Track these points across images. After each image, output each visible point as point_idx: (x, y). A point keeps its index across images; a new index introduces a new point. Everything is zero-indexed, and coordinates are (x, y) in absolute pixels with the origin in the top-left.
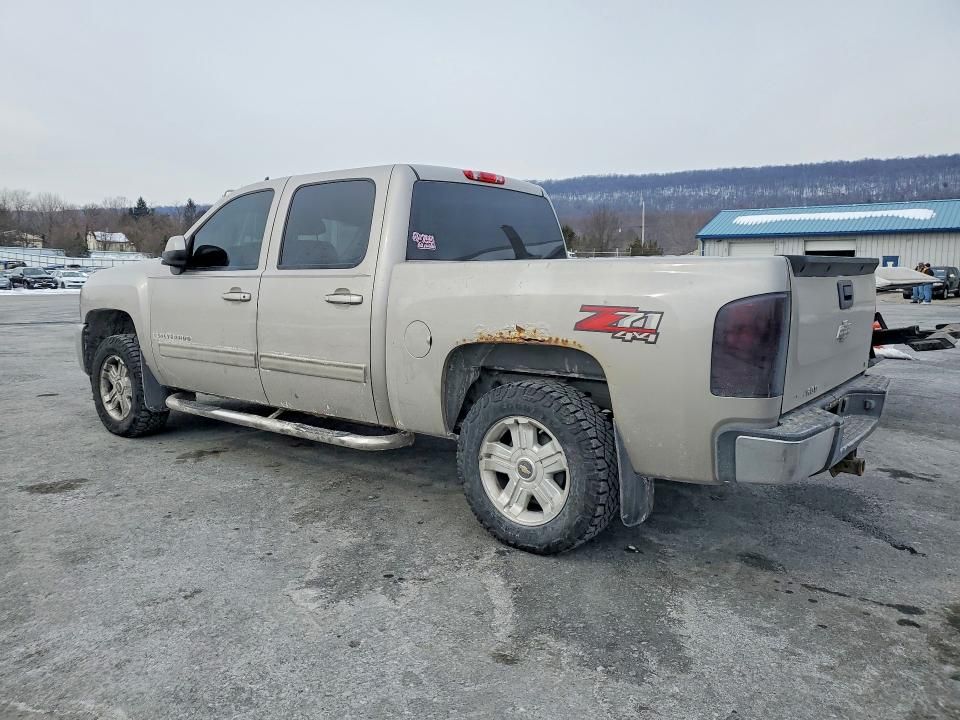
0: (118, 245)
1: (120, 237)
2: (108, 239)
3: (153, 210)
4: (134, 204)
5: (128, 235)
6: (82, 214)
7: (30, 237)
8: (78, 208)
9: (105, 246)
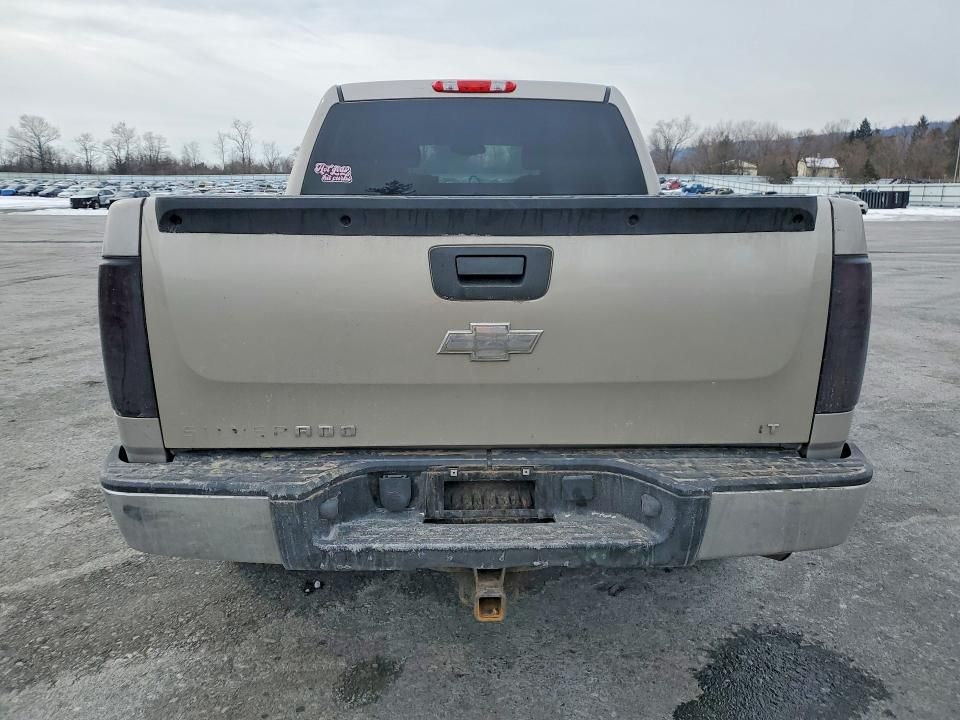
0: (827, 171)
1: (830, 163)
2: (817, 165)
3: (878, 131)
4: (858, 126)
5: (840, 161)
6: (797, 141)
7: (746, 164)
8: (794, 137)
9: (814, 172)
